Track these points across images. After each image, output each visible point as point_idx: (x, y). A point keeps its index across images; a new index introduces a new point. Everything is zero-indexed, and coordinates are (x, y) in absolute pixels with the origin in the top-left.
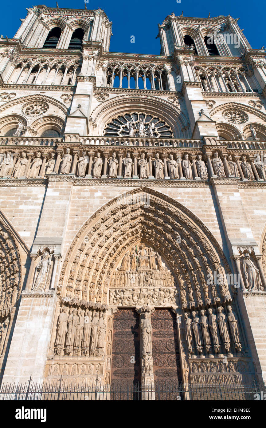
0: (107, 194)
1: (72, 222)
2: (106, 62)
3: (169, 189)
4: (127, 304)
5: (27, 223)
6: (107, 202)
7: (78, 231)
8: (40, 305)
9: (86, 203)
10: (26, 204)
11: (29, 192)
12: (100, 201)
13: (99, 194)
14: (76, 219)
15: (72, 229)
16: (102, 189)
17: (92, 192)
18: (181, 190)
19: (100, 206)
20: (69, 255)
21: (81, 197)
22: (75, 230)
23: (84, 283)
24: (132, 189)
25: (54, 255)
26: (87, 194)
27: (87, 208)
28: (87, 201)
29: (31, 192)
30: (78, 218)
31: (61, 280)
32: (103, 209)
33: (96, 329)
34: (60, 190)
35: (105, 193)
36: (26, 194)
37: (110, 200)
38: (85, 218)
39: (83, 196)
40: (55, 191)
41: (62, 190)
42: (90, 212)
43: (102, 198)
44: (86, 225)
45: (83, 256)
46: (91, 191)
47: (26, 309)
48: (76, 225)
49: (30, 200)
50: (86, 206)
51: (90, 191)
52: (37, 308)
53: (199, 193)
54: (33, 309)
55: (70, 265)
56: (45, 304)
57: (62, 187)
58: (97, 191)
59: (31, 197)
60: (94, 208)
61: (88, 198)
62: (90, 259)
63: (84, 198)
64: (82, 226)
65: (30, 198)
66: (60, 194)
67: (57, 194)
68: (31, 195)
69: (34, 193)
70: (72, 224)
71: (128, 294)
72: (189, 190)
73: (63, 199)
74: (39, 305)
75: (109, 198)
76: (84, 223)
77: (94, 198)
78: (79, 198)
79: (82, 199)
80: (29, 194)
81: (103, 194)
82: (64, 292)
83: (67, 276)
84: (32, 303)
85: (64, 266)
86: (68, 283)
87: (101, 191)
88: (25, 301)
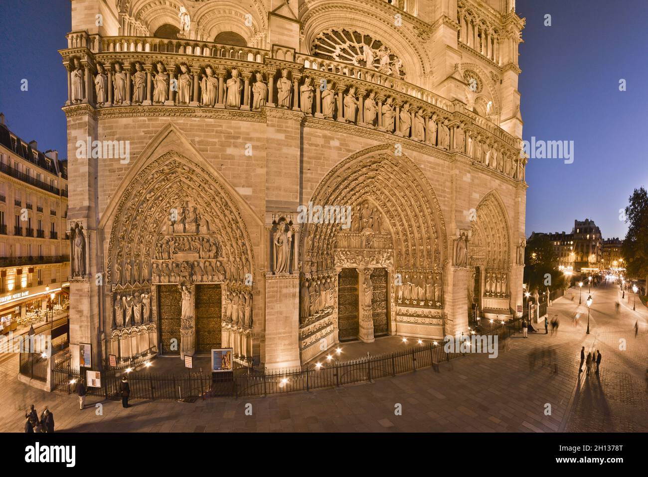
0: (347, 145)
1: (305, 179)
3: (414, 153)
5: (244, 176)
6: (346, 157)
7: (314, 192)
8: (287, 287)
9: (320, 154)
10: (235, 146)
11: (235, 128)
12: (339, 153)
14: (309, 175)
15: (306, 188)
16: (339, 137)
17: (327, 139)
19: (339, 160)
21: (312, 144)
22: (309, 190)
24: (377, 143)
26: (320, 141)
27: (322, 161)
28: (322, 150)
29: (239, 128)
30: (312, 173)
34: (285, 130)
35: (344, 144)
36: (232, 131)
37: (350, 154)
38: (320, 174)
39: (315, 143)
40: (278, 131)
41: (288, 131)
42: (326, 167)
43: (339, 149)
44: (322, 183)
46: (325, 137)
47: (273, 292)
48: (310, 183)
49: (240, 141)
50: (320, 159)
51: (323, 138)
52: (285, 291)
54: (280, 292)
56: (292, 286)
57: (286, 127)
58: (332, 138)
59: (242, 136)
60: (330, 162)
61: (323, 146)
63: (317, 146)
64: (318, 185)
65: (238, 138)
66: (286, 138)
67: (282, 137)
68: (240, 133)
69: (243, 130)
72: (432, 159)
73: (291, 146)
75: (349, 151)
76: (319, 182)
77: (330, 148)
78: (310, 145)
79: (315, 148)
80: (236, 130)
81: (341, 144)
84: (278, 285)
87: (338, 139)
88: (270, 283)
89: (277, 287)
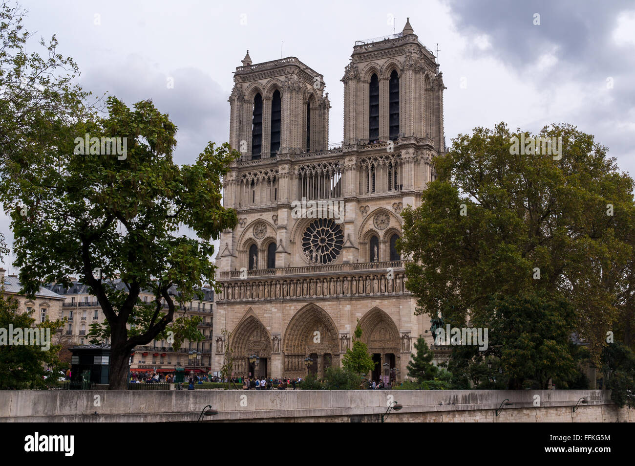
1: (284, 323)
2: (297, 167)
3: (321, 303)
4: (314, 352)
7: (287, 327)
9: (288, 313)
12: (294, 311)
13: (293, 308)
17: (290, 306)
18: (327, 303)
19: (294, 314)
22: (285, 327)
24: (306, 304)
26: (288, 308)
30: (286, 321)
32: (296, 315)
33: (300, 363)
36: (265, 309)
37: (298, 311)
38: (288, 321)
41: (278, 308)
42: (290, 317)
47: (273, 358)
48: (285, 325)
50: (288, 315)
53: (334, 305)
54: (275, 358)
55: (286, 342)
57: (277, 306)
58: (292, 306)
59: (267, 310)
60: (292, 315)
61: (289, 310)
62: (295, 337)
63: (287, 310)
64: (288, 325)
67: (276, 310)
69: (268, 308)
71: (313, 348)
72: (330, 303)
74: (277, 357)
76: (289, 323)
77: (291, 310)
81: (295, 308)
82: (286, 352)
83: (285, 346)
84: (274, 356)
87: (294, 306)
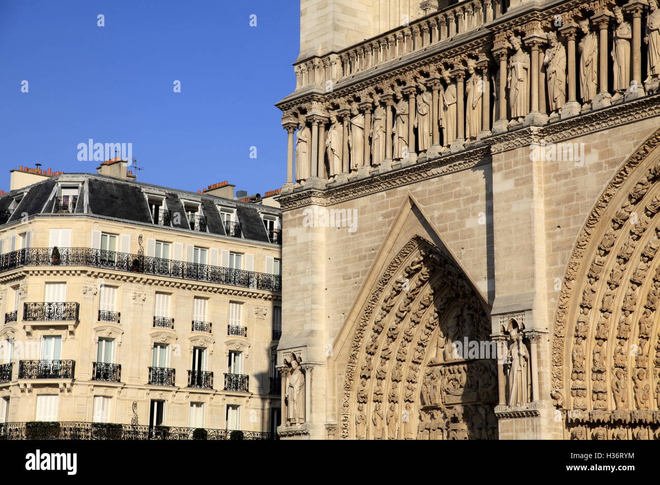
0: (610, 153)
1: (553, 246)
5: (485, 261)
6: (612, 178)
7: (566, 266)
11: (473, 181)
12: (598, 176)
14: (558, 238)
15: (555, 263)
16: (597, 141)
20: (559, 323)
21: (560, 176)
22: (560, 266)
23: (615, 373)
25: (526, 334)
27: (574, 203)
28: (574, 182)
29: (477, 180)
30: (561, 233)
31: (557, 377)
32: (606, 198)
34: (514, 171)
35: (605, 152)
37: (617, 169)
38: (574, 230)
39: (564, 172)
40: (506, 176)
41: (518, 170)
42: (581, 214)
43: (598, 166)
44: (579, 246)
45: (594, 318)
48: (560, 253)
55: (569, 344)
56: (531, 430)
57: (516, 164)
58: (588, 151)
60: (587, 200)
61: (574, 174)
62: (617, 317)
63: (566, 176)
64: (571, 251)
65: (477, 198)
66: (516, 185)
67: (510, 185)
69: (481, 182)
70: (554, 251)
73: (522, 197)
75: (614, 163)
76: (574, 245)
78: (558, 178)
79: (564, 181)
81: (602, 156)
82: (568, 401)
83: (566, 369)
84: (514, 428)
85: (557, 349)
86: (572, 382)
87: (596, 147)
88: (503, 424)
89: (512, 431)
